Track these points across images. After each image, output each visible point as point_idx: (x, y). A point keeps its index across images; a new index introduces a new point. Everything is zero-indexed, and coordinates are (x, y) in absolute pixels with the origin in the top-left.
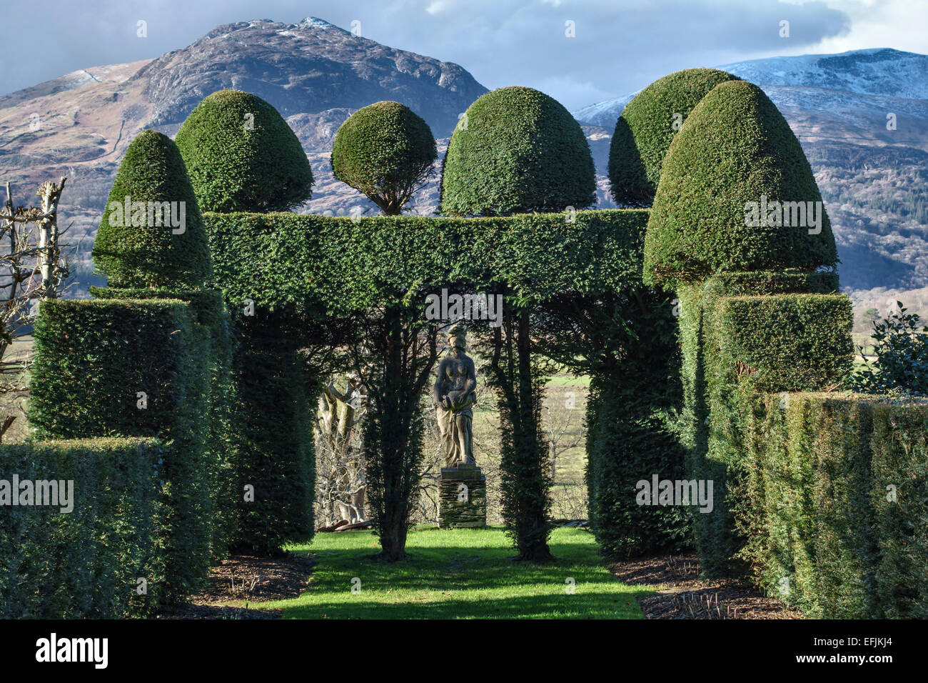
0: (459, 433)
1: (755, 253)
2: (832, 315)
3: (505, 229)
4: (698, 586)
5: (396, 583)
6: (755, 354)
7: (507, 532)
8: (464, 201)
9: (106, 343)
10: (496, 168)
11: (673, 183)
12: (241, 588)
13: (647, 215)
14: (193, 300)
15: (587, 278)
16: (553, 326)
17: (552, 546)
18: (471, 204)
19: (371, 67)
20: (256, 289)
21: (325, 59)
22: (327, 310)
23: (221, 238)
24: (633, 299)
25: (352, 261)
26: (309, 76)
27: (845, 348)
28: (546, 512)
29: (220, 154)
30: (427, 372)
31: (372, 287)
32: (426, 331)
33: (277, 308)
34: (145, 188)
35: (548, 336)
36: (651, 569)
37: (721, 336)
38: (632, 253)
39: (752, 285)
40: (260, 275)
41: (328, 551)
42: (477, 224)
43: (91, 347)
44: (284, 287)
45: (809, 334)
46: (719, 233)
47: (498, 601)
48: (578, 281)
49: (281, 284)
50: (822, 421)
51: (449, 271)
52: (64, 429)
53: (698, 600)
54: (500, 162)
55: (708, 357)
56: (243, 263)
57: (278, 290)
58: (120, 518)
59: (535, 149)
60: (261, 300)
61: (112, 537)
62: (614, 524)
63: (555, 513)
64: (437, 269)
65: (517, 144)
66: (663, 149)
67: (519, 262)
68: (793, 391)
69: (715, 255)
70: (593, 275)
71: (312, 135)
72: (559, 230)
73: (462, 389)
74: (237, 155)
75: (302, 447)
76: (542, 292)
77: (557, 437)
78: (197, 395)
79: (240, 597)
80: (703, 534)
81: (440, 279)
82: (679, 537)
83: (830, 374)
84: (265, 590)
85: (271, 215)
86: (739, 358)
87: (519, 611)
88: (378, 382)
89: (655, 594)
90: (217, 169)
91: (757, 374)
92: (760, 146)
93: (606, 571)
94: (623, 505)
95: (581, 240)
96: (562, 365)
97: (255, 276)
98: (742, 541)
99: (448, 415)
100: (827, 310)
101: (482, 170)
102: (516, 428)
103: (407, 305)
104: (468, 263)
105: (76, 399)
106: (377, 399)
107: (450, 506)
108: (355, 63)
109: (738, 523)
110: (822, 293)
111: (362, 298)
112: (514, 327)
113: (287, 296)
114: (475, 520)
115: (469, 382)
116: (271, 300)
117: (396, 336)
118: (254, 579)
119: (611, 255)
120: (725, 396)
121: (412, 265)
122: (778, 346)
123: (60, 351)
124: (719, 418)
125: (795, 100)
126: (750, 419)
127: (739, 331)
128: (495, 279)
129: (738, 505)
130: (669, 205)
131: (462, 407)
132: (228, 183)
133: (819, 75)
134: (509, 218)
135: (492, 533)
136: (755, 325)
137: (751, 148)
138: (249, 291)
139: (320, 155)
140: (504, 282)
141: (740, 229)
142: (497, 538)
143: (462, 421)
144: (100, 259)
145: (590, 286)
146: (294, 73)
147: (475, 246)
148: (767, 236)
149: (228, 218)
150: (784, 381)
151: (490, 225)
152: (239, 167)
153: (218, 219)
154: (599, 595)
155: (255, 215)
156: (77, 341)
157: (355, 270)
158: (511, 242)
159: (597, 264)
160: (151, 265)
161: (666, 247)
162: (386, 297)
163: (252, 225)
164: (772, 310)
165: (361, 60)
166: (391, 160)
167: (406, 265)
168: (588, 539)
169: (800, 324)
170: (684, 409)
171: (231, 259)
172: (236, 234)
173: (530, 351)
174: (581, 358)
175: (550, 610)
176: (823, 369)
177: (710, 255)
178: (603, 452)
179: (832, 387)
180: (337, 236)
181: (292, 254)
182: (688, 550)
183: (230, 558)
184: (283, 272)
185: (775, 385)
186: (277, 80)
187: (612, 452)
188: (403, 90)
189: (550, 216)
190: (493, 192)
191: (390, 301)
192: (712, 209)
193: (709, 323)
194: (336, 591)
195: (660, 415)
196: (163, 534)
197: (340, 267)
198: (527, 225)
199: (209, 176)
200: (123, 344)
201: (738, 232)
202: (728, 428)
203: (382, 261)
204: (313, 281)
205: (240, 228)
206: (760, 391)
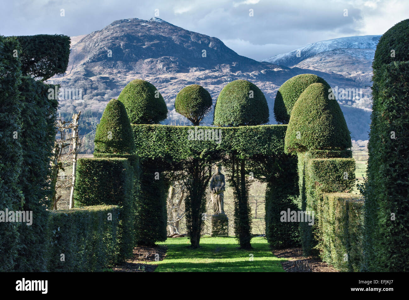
0: (219, 202)
1: (322, 144)
2: (348, 166)
3: (237, 131)
4: (303, 259)
5: (197, 256)
6: (321, 179)
7: (236, 239)
8: (222, 121)
9: (101, 173)
10: (233, 110)
11: (295, 119)
12: (143, 257)
13: (287, 127)
14: (129, 158)
15: (265, 149)
16: (254, 165)
17: (252, 244)
18: (224, 122)
19: (180, 39)
20: (148, 152)
21: (161, 35)
22: (173, 159)
23: (135, 133)
24: (281, 156)
25: (182, 142)
26: (154, 42)
27: (352, 177)
28: (250, 231)
29: (135, 103)
30: (208, 181)
31: (189, 151)
32: (208, 167)
33: (155, 158)
34: (113, 119)
35: (251, 168)
36: (287, 253)
37: (310, 172)
38: (281, 140)
39: (321, 155)
40: (150, 146)
41: (171, 244)
42: (226, 130)
43: (96, 174)
44: (158, 151)
45: (340, 172)
46: (310, 137)
47: (233, 263)
48: (262, 150)
49: (157, 150)
50: (337, 204)
51: (216, 146)
52: (86, 202)
53: (301, 263)
54: (235, 108)
55: (306, 179)
56: (143, 142)
57: (155, 152)
58: (108, 233)
59: (247, 103)
60: (149, 155)
61: (106, 239)
62: (274, 236)
63: (254, 231)
64: (212, 145)
65: (241, 101)
66: (293, 103)
67: (241, 143)
68: (334, 192)
69: (309, 144)
70: (268, 148)
71: (154, 68)
72: (256, 132)
73: (220, 186)
74: (141, 103)
75: (163, 207)
76: (249, 154)
77: (258, 198)
78: (130, 190)
79: (142, 260)
80: (304, 240)
81: (213, 149)
82: (297, 241)
83: (347, 186)
84: (150, 258)
85: (153, 125)
86: (316, 180)
87: (239, 266)
88: (190, 184)
89: (287, 261)
90: (134, 108)
91: (322, 186)
92: (325, 107)
93: (271, 253)
94: (277, 230)
95: (263, 135)
96: (256, 179)
97: (147, 147)
98: (316, 243)
99: (215, 195)
100: (347, 164)
101: (229, 110)
102: (240, 202)
103: (201, 158)
104: (223, 143)
105: (90, 192)
106: (190, 191)
107: (215, 229)
108: (174, 37)
109: (315, 237)
110: (346, 158)
111: (185, 155)
112: (239, 165)
113: (159, 154)
114: (224, 234)
115: (223, 184)
116: (153, 156)
117: (197, 168)
118: (147, 254)
119: (274, 141)
120: (312, 193)
121: (203, 144)
122: (329, 176)
123: (85, 176)
124: (310, 200)
125: (362, 54)
126: (319, 201)
127: (316, 171)
128: (233, 149)
129: (315, 231)
130: (293, 126)
131: (220, 193)
132: (138, 113)
133: (373, 44)
134: (238, 128)
135: (231, 239)
136: (322, 169)
137: (322, 107)
138: (145, 152)
139: (158, 76)
140: (236, 150)
141: (318, 135)
142: (233, 241)
143: (220, 197)
144: (97, 143)
145: (266, 152)
146: (147, 41)
147: (226, 137)
148: (327, 138)
149: (138, 126)
150: (331, 189)
151: (231, 130)
152: (142, 107)
153: (135, 127)
154: (268, 261)
155: (148, 125)
156: (91, 172)
157: (183, 145)
158: (239, 136)
159: (269, 144)
160: (115, 146)
161: (292, 141)
162: (194, 155)
163: (147, 129)
164: (328, 164)
165: (176, 36)
166: (196, 106)
167: (201, 144)
168: (265, 242)
169: (337, 169)
170: (299, 196)
171: (139, 141)
172: (141, 132)
173: (245, 174)
174: (263, 177)
175: (251, 266)
176: (344, 185)
177: (307, 144)
178: (271, 211)
179: (348, 191)
180: (177, 133)
181: (161, 139)
182: (300, 246)
183: (138, 247)
184: (157, 146)
185: (328, 190)
186: (140, 44)
187: (274, 211)
188: (194, 49)
189: (252, 127)
190: (232, 118)
191: (195, 156)
192: (308, 128)
193: (307, 167)
194: (176, 259)
195: (291, 198)
196: (119, 238)
197: (178, 144)
198: (244, 130)
199: (131, 111)
200: (106, 173)
201: (317, 136)
202: (312, 204)
203: (193, 142)
204: (168, 149)
205: (142, 130)
206: (323, 192)
